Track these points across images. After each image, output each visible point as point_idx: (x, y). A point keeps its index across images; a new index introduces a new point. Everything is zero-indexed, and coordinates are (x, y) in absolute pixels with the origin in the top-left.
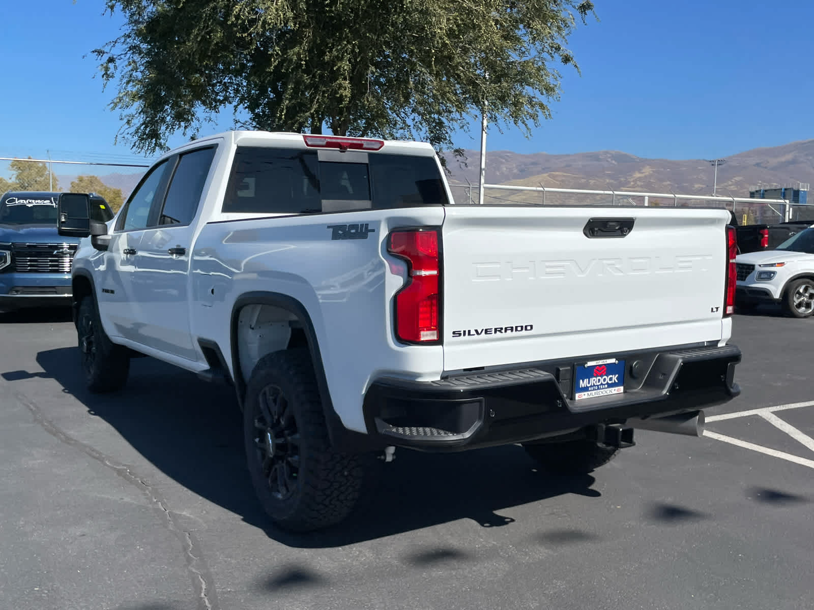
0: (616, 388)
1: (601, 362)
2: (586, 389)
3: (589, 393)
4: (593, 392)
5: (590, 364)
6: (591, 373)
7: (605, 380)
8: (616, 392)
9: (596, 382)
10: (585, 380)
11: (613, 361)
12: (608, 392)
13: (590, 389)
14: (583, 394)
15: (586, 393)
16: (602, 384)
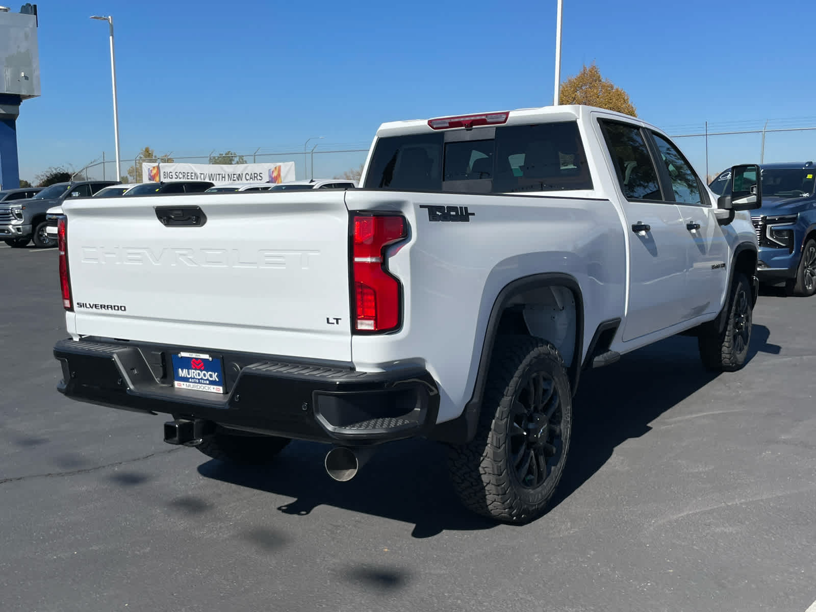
0: (215, 387)
1: (194, 355)
2: (185, 379)
3: (188, 384)
4: (192, 384)
5: (183, 354)
6: (189, 364)
7: (205, 375)
8: (215, 391)
9: (196, 375)
10: (184, 370)
11: (206, 356)
12: (207, 388)
13: (190, 380)
14: (182, 383)
15: (185, 383)
16: (202, 379)
